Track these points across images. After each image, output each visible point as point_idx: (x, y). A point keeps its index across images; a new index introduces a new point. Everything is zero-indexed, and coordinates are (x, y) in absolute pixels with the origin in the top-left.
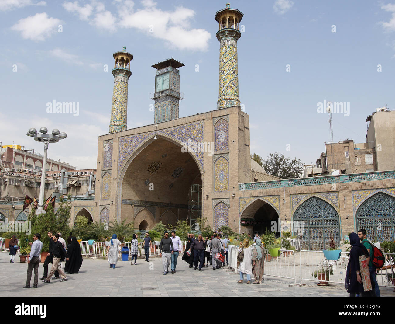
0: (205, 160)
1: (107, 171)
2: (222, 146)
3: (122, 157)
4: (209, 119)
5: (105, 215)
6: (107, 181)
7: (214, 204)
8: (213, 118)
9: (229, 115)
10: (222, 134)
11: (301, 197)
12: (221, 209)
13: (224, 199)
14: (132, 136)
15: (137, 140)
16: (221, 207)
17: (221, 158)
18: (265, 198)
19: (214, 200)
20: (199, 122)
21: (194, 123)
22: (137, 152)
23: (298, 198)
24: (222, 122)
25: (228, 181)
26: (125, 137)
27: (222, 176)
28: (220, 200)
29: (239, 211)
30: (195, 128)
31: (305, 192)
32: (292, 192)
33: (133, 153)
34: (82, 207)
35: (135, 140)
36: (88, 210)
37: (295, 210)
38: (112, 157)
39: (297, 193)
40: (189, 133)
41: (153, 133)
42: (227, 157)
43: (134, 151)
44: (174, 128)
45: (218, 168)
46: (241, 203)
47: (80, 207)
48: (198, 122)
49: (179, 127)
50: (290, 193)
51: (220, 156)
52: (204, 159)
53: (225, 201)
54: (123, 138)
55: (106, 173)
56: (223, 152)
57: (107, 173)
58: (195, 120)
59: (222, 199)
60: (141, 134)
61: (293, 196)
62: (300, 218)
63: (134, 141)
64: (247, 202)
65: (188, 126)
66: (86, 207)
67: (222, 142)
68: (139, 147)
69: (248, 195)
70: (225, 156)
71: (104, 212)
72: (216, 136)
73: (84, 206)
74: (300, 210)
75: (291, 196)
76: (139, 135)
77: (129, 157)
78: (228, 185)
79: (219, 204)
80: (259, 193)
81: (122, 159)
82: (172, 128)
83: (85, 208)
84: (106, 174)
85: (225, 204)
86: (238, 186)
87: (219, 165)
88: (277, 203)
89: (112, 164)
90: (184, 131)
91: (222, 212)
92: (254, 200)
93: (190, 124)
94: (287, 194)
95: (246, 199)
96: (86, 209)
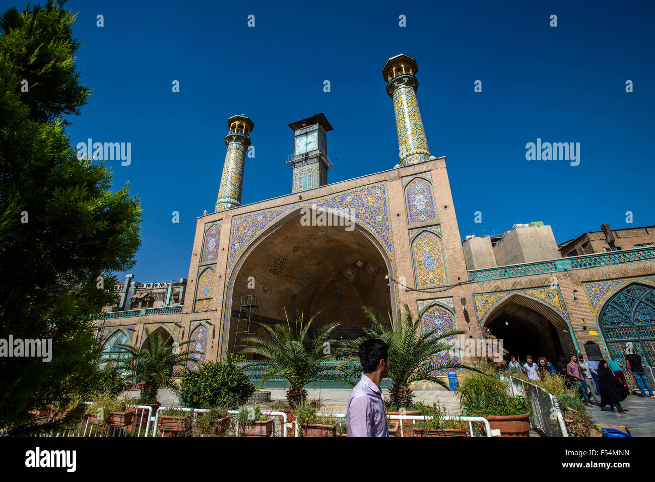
0: (395, 238)
1: (208, 266)
2: (423, 216)
3: (236, 245)
4: (394, 179)
5: (200, 337)
6: (207, 281)
7: (421, 309)
8: (401, 177)
9: (430, 171)
10: (420, 199)
11: (605, 285)
12: (436, 317)
13: (441, 299)
14: (255, 213)
15: (265, 217)
16: (436, 314)
17: (425, 233)
18: (529, 292)
19: (419, 302)
20: (377, 184)
21: (367, 187)
22: (264, 235)
23: (600, 287)
24: (417, 182)
25: (443, 269)
26: (244, 216)
27: (429, 262)
28: (432, 301)
29: (478, 317)
30: (369, 193)
31: (614, 276)
32: (585, 277)
33: (256, 237)
34: (158, 324)
35: (260, 218)
36: (168, 330)
37: (600, 309)
38: (218, 245)
39: (596, 279)
40: (360, 201)
41: (292, 205)
42: (435, 231)
43: (259, 233)
44: (331, 196)
45: (420, 250)
46: (478, 304)
47: (155, 325)
48: (375, 185)
49: (339, 194)
50: (581, 280)
51: (422, 230)
52: (392, 236)
53: (443, 302)
54: (239, 216)
55: (206, 269)
56: (429, 224)
57: (209, 270)
58: (369, 183)
59: (437, 300)
60: (272, 210)
61: (589, 285)
62: (613, 323)
63: (258, 220)
64: (490, 301)
65: (357, 191)
66: (166, 324)
67: (421, 211)
68: (267, 227)
69: (492, 289)
70: (433, 229)
71: (198, 333)
72: (409, 201)
73: (162, 323)
74: (610, 308)
75: (584, 284)
76: (268, 210)
77: (249, 243)
78: (444, 275)
79: (432, 309)
80: (515, 284)
81: (236, 247)
82: (327, 197)
83: (163, 326)
84: (206, 271)
85: (443, 307)
86: (467, 275)
87: (422, 245)
88: (556, 299)
89: (218, 255)
90: (351, 200)
91: (439, 323)
92: (506, 297)
93: (360, 189)
94: (574, 283)
95: (487, 295)
96: (165, 327)
